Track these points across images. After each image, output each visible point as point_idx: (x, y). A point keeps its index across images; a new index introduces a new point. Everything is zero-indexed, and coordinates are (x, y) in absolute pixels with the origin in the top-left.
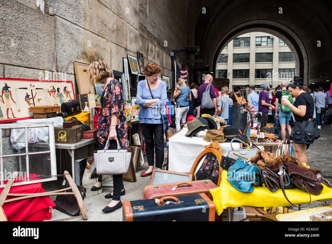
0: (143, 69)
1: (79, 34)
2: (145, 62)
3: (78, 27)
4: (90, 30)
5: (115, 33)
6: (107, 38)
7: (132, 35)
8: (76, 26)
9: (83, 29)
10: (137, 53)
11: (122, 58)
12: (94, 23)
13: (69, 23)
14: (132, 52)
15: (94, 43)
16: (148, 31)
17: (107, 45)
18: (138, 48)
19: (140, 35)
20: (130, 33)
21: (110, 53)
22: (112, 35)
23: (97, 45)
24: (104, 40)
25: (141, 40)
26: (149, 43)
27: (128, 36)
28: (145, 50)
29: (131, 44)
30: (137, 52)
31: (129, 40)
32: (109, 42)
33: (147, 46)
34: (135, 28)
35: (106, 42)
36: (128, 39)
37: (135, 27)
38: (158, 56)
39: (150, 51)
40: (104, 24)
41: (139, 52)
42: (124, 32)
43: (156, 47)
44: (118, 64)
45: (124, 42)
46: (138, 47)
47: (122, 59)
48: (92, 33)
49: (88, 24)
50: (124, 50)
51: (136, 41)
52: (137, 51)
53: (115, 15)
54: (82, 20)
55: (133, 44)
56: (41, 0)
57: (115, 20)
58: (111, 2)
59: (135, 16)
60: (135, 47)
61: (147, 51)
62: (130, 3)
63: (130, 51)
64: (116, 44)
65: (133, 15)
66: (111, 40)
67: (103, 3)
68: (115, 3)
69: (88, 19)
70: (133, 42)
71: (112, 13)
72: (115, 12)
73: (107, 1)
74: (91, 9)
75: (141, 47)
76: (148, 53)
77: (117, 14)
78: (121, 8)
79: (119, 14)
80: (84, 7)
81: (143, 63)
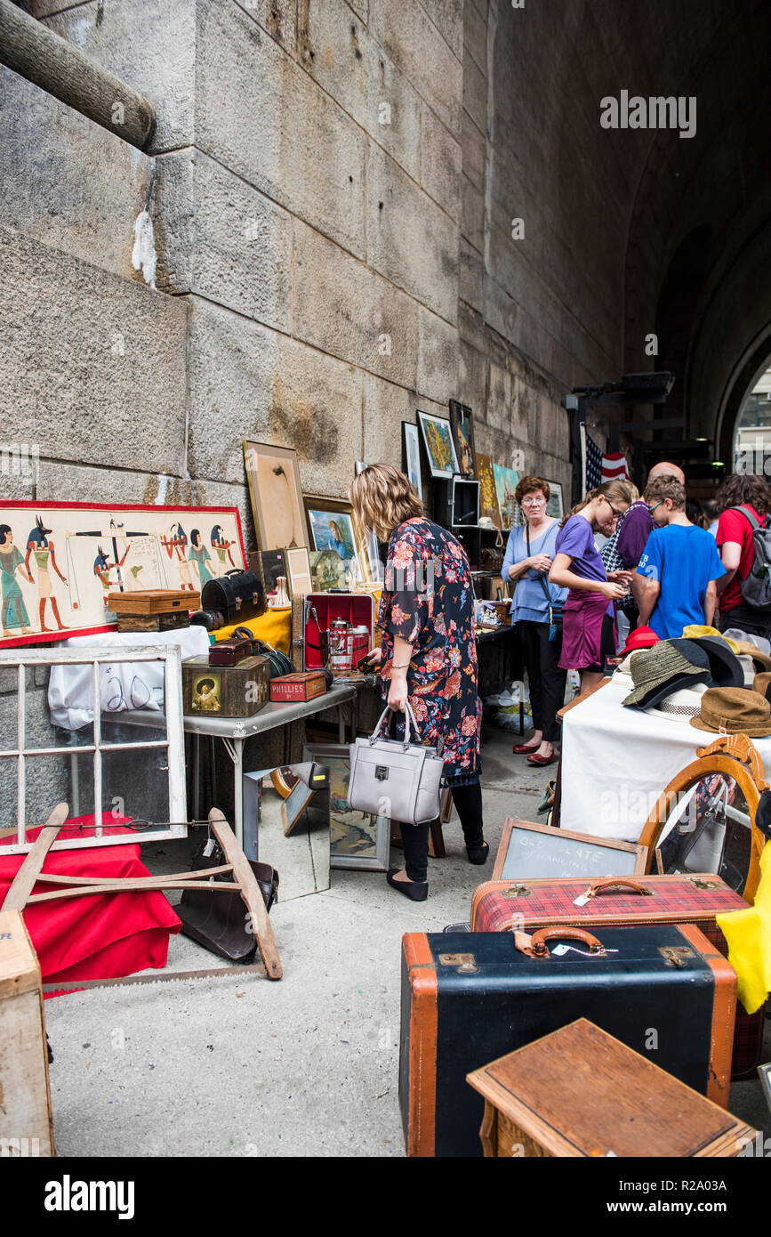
0: (470, 460)
1: (261, 351)
3: (261, 328)
4: (298, 336)
5: (377, 339)
6: (349, 358)
7: (435, 343)
8: (253, 325)
9: (276, 333)
10: (450, 406)
11: (400, 424)
12: (309, 310)
13: (232, 316)
14: (433, 401)
15: (310, 376)
16: (488, 323)
17: (350, 383)
18: (454, 388)
19: (463, 341)
20: (426, 338)
21: (358, 408)
22: (367, 346)
23: (319, 384)
24: (343, 366)
25: (465, 359)
26: (493, 368)
27: (421, 347)
28: (477, 392)
29: (429, 373)
30: (450, 400)
31: (425, 360)
32: (358, 370)
33: (484, 378)
34: (446, 318)
35: (349, 373)
36: (421, 359)
37: (443, 316)
38: (522, 413)
39: (493, 396)
40: (340, 311)
41: (455, 399)
42: (408, 335)
43: (517, 380)
44: (387, 444)
45: (406, 370)
46: (455, 383)
47: (400, 428)
48: (302, 346)
49: (290, 314)
50: (405, 394)
51: (448, 362)
52: (451, 397)
53: (378, 280)
54: (271, 303)
55: (438, 375)
56: (146, 247)
57: (377, 296)
58: (365, 238)
59: (446, 280)
60: (445, 383)
61: (484, 396)
62: (428, 234)
63: (429, 399)
64: (379, 377)
65: (437, 276)
66: (362, 365)
67: (340, 242)
68: (379, 240)
69: (291, 298)
70: (436, 368)
71: (369, 274)
72: (379, 269)
73: (352, 236)
74: (300, 264)
75: (465, 383)
76: (486, 404)
77: (385, 275)
78: (397, 255)
79: (390, 273)
80: (278, 260)
81: (470, 439)
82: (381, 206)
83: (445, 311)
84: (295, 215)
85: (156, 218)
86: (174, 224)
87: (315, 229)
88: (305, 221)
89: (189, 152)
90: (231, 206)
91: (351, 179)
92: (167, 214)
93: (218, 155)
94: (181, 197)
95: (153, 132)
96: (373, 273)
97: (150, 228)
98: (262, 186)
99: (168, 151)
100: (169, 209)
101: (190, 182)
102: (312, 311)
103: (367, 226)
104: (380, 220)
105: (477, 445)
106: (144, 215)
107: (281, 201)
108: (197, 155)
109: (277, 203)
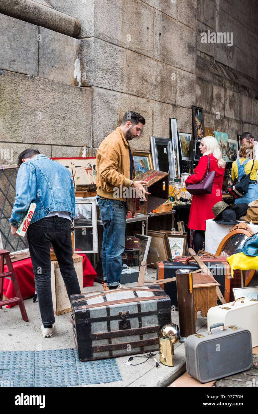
0: (201, 131)
1: (115, 101)
2: (205, 118)
3: (115, 93)
4: (128, 92)
5: (159, 87)
6: (147, 97)
7: (184, 83)
8: (113, 92)
9: (120, 93)
10: (192, 108)
11: (169, 119)
13: (105, 91)
14: (184, 107)
15: (132, 106)
16: (218, 61)
17: (148, 106)
18: (194, 100)
19: (198, 78)
20: (181, 82)
21: (151, 115)
22: (155, 90)
23: (136, 109)
24: (145, 100)
25: (200, 86)
26: (215, 87)
27: (178, 86)
28: (206, 99)
29: (182, 96)
31: (180, 91)
32: (151, 101)
33: (210, 92)
34: (190, 71)
35: (147, 102)
36: (178, 91)
37: (188, 71)
38: (231, 105)
39: (215, 100)
40: (144, 79)
41: (195, 105)
42: (172, 83)
43: (228, 91)
44: (163, 128)
45: (172, 97)
46: (195, 98)
47: (169, 121)
48: (129, 96)
49: (125, 85)
50: (171, 107)
51: (191, 90)
52: (193, 105)
53: (159, 63)
54: (118, 84)
55: (186, 96)
56: (78, 70)
57: (159, 70)
58: (154, 49)
59: (190, 55)
60: (190, 99)
61: (210, 101)
62: (181, 38)
63: (182, 107)
64: (160, 102)
65: (186, 55)
66: (153, 98)
67: (143, 54)
68: (159, 47)
69: (126, 79)
70: (185, 94)
71: (155, 62)
72: (159, 59)
73: (148, 50)
74: (129, 66)
75: (200, 97)
76: (211, 103)
77: (162, 61)
78: (167, 51)
79: (164, 60)
80: (121, 67)
81: (202, 122)
82: (160, 34)
83: (189, 68)
84: (127, 49)
85: (81, 60)
86: (87, 63)
87: (134, 51)
88: (130, 50)
89: (92, 39)
90: (105, 53)
91: (148, 28)
92: (85, 59)
93: (101, 37)
94: (90, 54)
95: (80, 31)
96: (157, 62)
97: (79, 64)
98: (116, 43)
99: (85, 38)
100: (85, 57)
101: (93, 49)
102: (133, 82)
103: (154, 44)
104: (160, 40)
105: (205, 123)
106: (77, 60)
107: (122, 46)
108: (95, 40)
109: (121, 47)
